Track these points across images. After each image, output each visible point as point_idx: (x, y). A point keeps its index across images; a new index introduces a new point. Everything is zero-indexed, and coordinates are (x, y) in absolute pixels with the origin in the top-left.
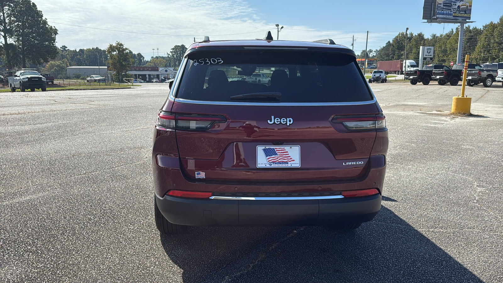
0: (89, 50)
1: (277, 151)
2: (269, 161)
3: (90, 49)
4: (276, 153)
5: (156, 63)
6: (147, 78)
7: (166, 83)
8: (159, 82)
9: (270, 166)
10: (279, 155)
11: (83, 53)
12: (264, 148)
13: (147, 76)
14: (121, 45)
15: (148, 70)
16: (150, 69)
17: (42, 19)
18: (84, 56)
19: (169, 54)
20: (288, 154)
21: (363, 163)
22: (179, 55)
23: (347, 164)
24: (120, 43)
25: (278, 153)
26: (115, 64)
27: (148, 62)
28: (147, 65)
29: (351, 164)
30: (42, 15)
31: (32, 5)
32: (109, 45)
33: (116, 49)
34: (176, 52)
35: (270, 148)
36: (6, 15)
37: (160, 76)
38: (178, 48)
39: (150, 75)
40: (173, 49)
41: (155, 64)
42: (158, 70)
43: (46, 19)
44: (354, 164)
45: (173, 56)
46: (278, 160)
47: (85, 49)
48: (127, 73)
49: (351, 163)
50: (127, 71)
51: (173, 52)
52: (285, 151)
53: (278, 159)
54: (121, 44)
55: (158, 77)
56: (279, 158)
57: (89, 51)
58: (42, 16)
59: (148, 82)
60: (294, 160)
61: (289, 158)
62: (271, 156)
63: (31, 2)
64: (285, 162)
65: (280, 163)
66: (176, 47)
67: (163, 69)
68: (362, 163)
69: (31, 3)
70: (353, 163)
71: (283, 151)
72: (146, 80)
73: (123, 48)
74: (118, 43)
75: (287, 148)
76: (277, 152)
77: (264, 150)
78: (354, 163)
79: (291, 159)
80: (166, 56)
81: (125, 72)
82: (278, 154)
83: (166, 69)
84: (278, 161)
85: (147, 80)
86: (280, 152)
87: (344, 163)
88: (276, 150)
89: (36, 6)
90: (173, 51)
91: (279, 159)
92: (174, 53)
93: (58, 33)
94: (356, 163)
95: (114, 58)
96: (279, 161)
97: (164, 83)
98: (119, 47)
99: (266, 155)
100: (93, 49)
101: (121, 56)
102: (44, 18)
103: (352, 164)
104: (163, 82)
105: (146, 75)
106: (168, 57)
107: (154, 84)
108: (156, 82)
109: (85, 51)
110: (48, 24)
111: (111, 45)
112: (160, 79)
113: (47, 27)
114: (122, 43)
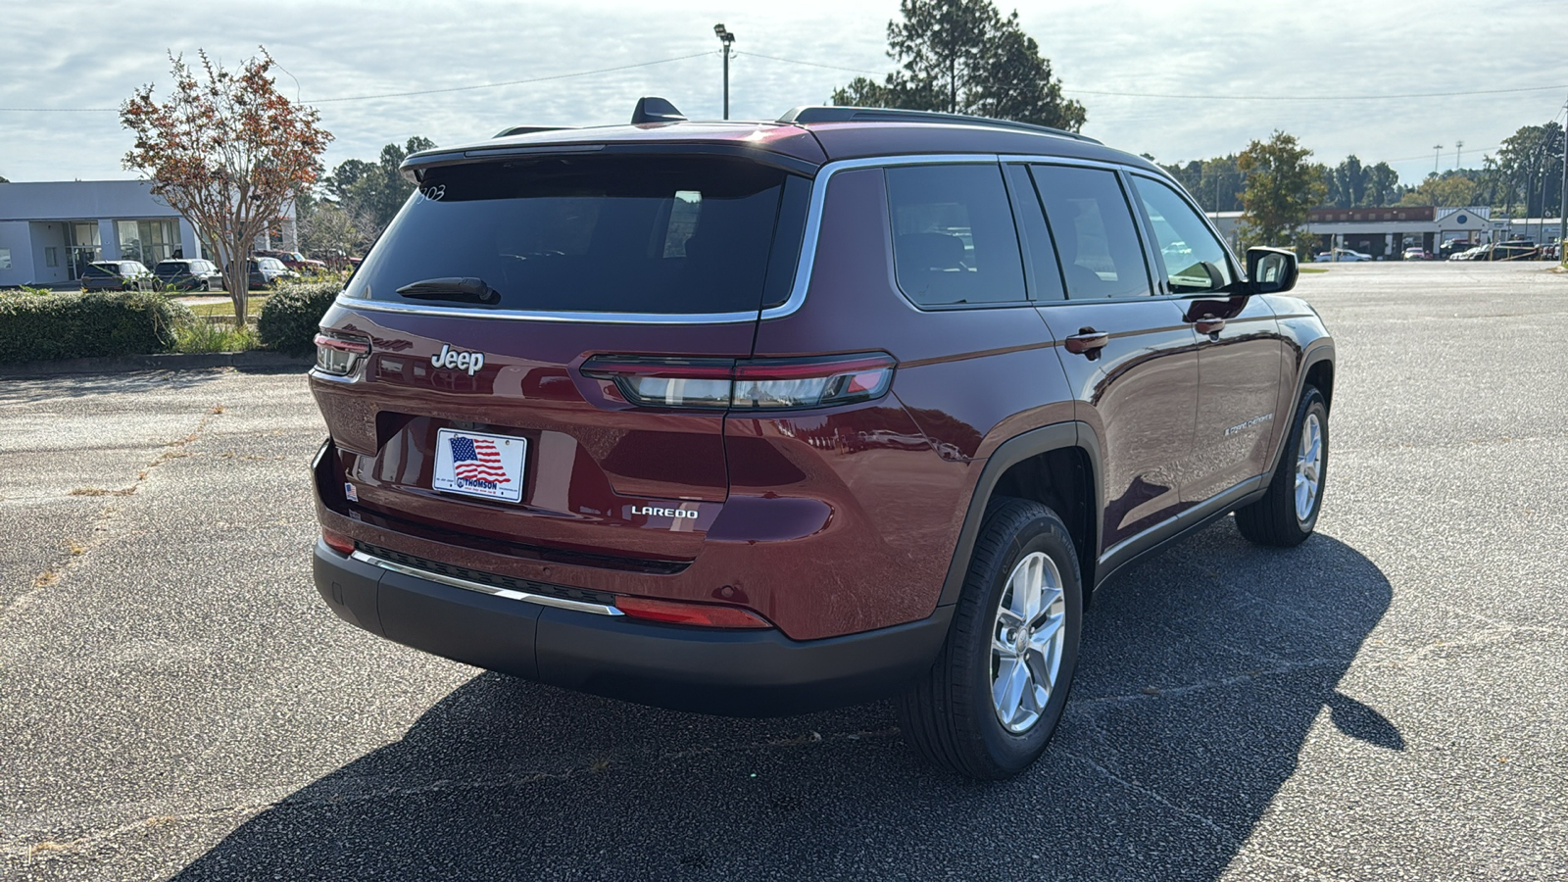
0: (1218, 164)
1: (478, 447)
2: (458, 474)
3: (1221, 158)
4: (475, 455)
5: (1437, 193)
6: (1387, 245)
7: (1452, 260)
8: (1423, 259)
9: (458, 489)
10: (481, 460)
11: (1199, 171)
12: (452, 436)
13: (1389, 239)
14: (1289, 140)
15: (1395, 219)
16: (1403, 215)
17: (1048, 82)
18: (1198, 183)
19: (1492, 161)
20: (499, 461)
21: (696, 516)
22: (1532, 160)
23: (644, 512)
24: (1284, 134)
25: (479, 453)
26: (1261, 201)
27: (1412, 190)
28: (1403, 202)
29: (655, 514)
30: (1050, 70)
31: (1026, 44)
32: (1250, 143)
33: (1271, 154)
34: (1522, 150)
35: (465, 439)
36: (958, 83)
37: (1437, 238)
38: (1532, 135)
39: (1401, 234)
40: (1511, 141)
41: (1433, 195)
42: (1431, 218)
43: (1060, 81)
44: (666, 514)
45: (1508, 165)
46: (476, 473)
47: (1207, 159)
48: (1299, 229)
49: (655, 510)
50: (1298, 223)
51: (1511, 151)
52: (493, 451)
53: (476, 470)
54: (1289, 137)
55: (1427, 242)
56: (479, 469)
57: (1216, 166)
58: (1049, 74)
59: (1389, 258)
60: (508, 480)
61: (500, 472)
62: (465, 460)
63: (1024, 36)
64: (490, 482)
65: (480, 485)
66: (1526, 134)
67: (1451, 211)
68: (692, 514)
69: (1025, 39)
70: (662, 510)
71: (489, 451)
72: (1384, 250)
73: (1292, 149)
74: (1280, 136)
75: (499, 442)
76: (477, 451)
77: (452, 443)
78: (667, 511)
79: (503, 474)
80: (1479, 166)
81: (1292, 228)
82: (479, 456)
83: (1463, 212)
84: (476, 476)
85: (1388, 251)
86: (484, 451)
87: (634, 508)
88: (475, 444)
89: (1036, 47)
90: (1510, 147)
91: (480, 473)
92: (1510, 155)
93: (1085, 120)
94: (674, 513)
95: (1262, 185)
96: (479, 476)
97: (1447, 262)
98: (1280, 149)
99: (455, 457)
100: (1230, 157)
101: (1283, 177)
102: (1052, 80)
103: (660, 513)
104: (1446, 258)
105: (1384, 235)
106: (1488, 170)
107: (1406, 266)
108: (1415, 258)
109: (1203, 166)
110: (1060, 96)
111: (1254, 142)
112: (1436, 251)
113: (1058, 105)
114: (1292, 136)
